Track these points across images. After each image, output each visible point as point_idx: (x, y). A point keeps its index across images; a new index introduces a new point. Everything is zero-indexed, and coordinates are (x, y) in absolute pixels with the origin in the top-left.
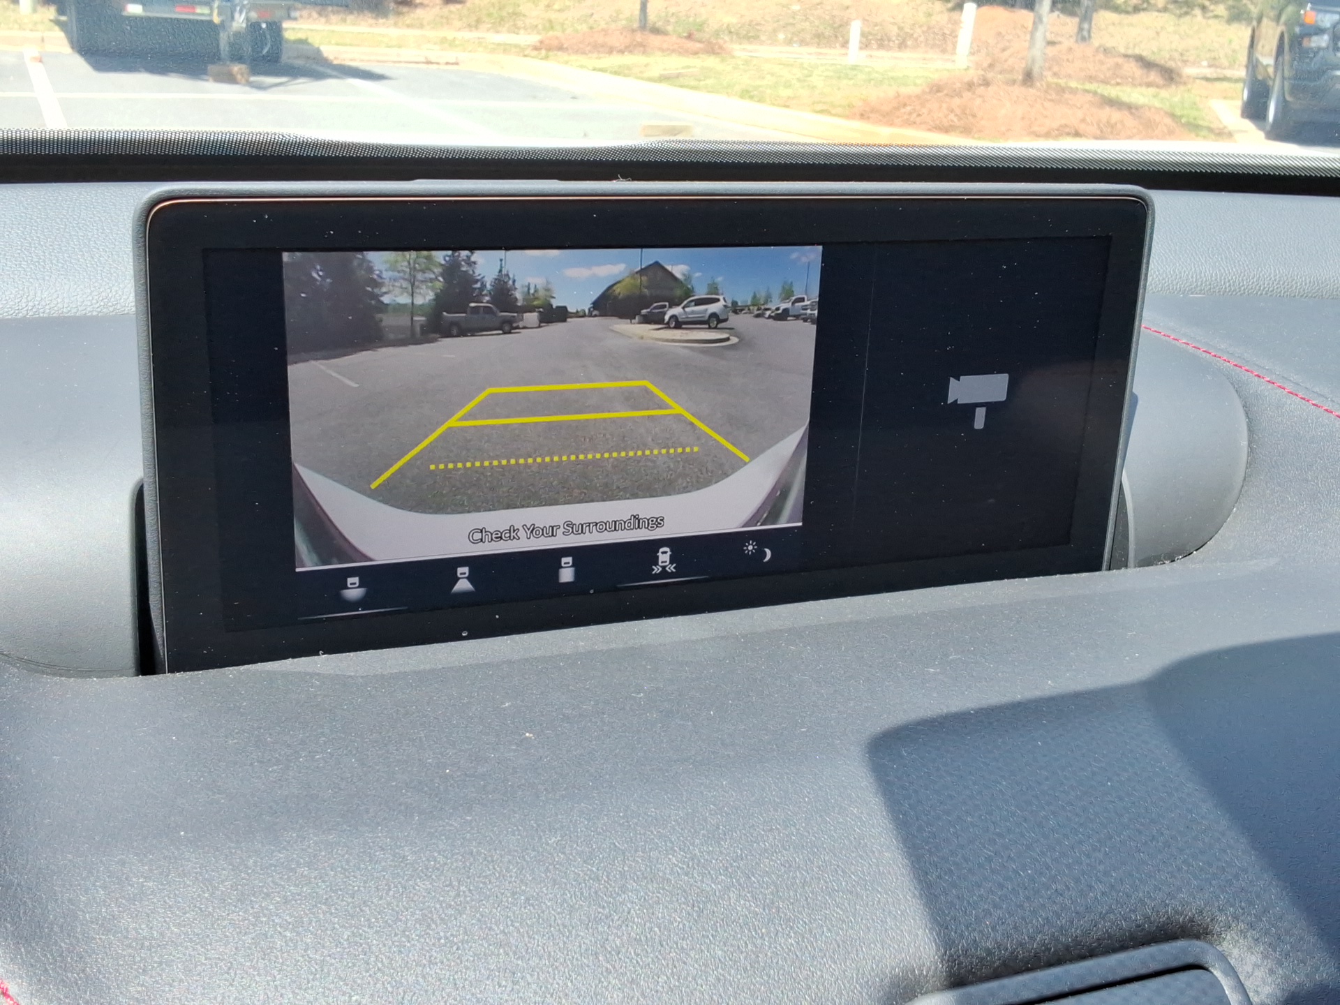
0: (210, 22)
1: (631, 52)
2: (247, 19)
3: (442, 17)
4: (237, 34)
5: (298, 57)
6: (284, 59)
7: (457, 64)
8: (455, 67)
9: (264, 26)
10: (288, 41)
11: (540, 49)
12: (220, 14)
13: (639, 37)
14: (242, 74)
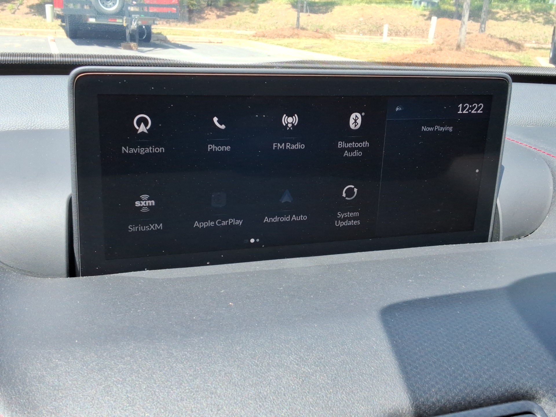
0: (123, 25)
1: (293, 37)
2: (137, 24)
3: (216, 24)
4: (133, 31)
5: (158, 40)
6: (152, 40)
7: (222, 43)
8: (221, 44)
9: (144, 27)
10: (153, 34)
11: (256, 36)
12: (126, 23)
13: (296, 31)
14: (135, 47)
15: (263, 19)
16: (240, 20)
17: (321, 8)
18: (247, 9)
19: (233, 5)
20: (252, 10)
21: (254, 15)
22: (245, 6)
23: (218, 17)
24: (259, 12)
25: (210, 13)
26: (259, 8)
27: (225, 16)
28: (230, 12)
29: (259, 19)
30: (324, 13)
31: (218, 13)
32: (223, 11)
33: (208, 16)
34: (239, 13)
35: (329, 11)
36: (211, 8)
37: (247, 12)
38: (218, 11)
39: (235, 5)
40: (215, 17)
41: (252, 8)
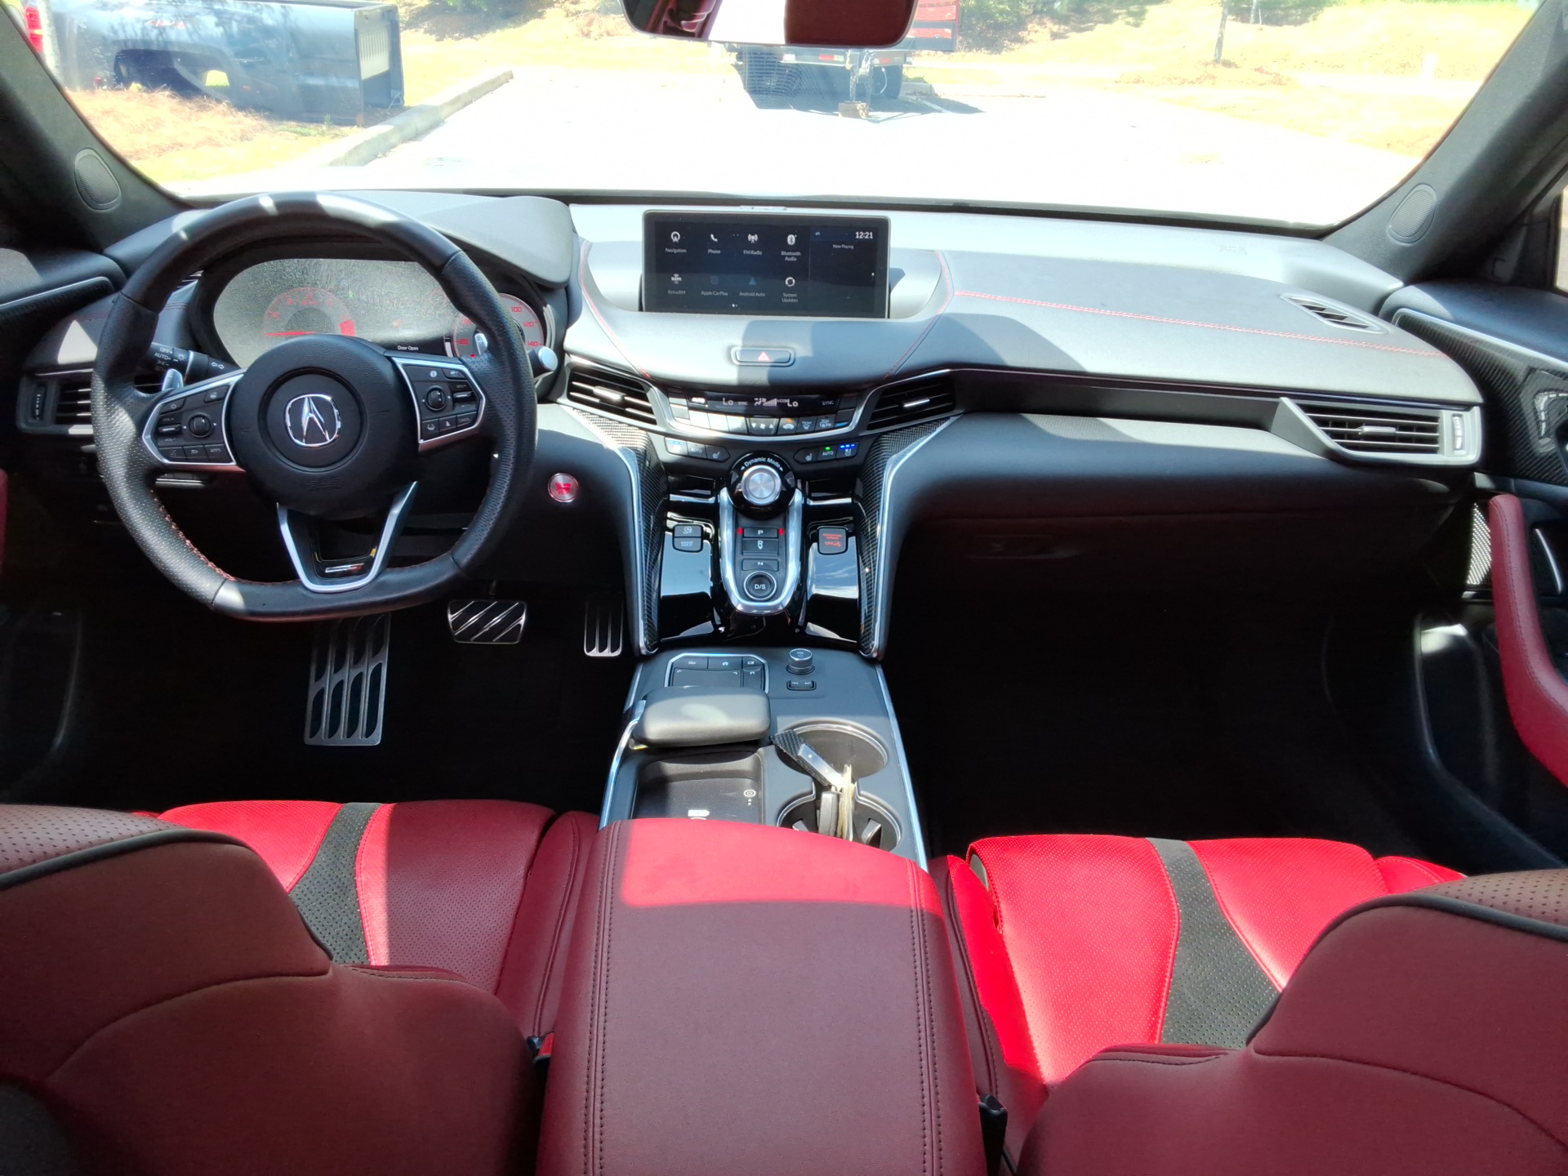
0: (844, 67)
1: (1200, 83)
2: (871, 65)
4: (862, 78)
5: (914, 94)
6: (902, 95)
9: (883, 70)
10: (907, 79)
11: (1119, 82)
12: (850, 63)
13: (1211, 70)
14: (863, 110)
15: (1150, 40)
17: (1294, 12)
18: (1120, 17)
19: (1091, 9)
20: (1130, 20)
21: (1135, 30)
22: (1118, 11)
23: (1055, 36)
24: (1146, 23)
25: (1037, 28)
26: (1148, 16)
27: (1068, 35)
28: (1082, 26)
29: (1144, 40)
30: (1296, 23)
31: (1055, 28)
32: (1066, 23)
33: (1033, 36)
34: (1101, 27)
35: (1310, 18)
36: (1040, 18)
37: (1119, 24)
38: (1055, 24)
39: (1096, 9)
40: (1048, 36)
41: (1130, 14)
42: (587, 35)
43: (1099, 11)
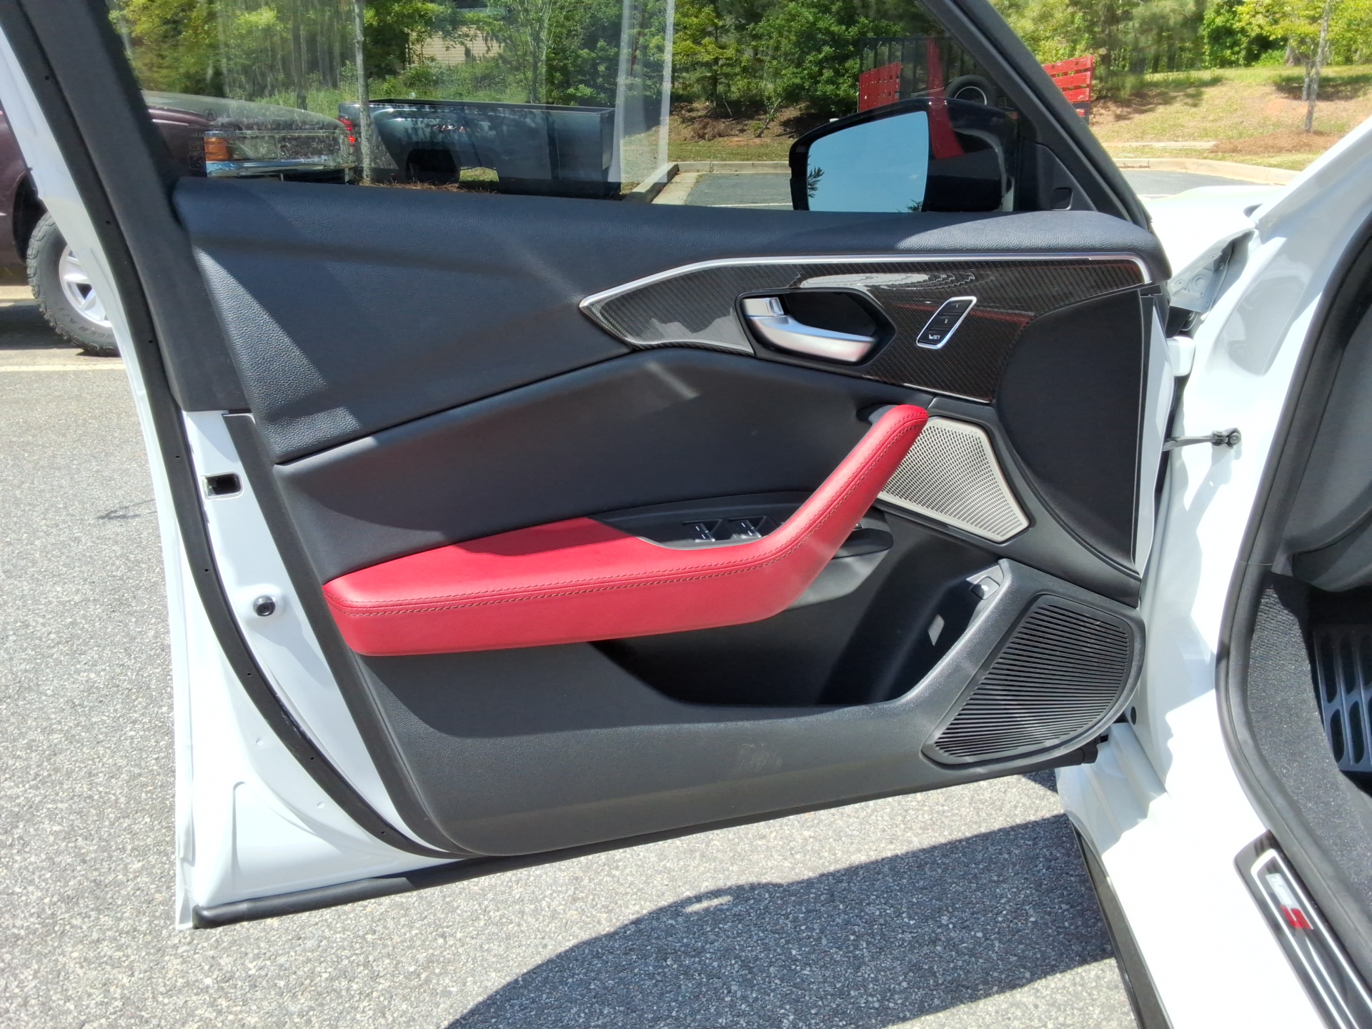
15: (1210, 118)
16: (1162, 123)
17: (1343, 88)
18: (1178, 99)
19: (1150, 93)
20: (1189, 101)
21: (1194, 110)
22: (1175, 94)
23: (1119, 118)
24: (1204, 103)
25: (1103, 111)
26: (1205, 97)
27: (1131, 116)
28: (1144, 108)
29: (1204, 118)
30: (1347, 98)
31: (1119, 111)
32: (1128, 106)
33: (1098, 118)
34: (1161, 109)
35: (1361, 93)
36: (1104, 103)
37: (1177, 106)
38: (1118, 107)
39: (1154, 93)
40: (1111, 118)
41: (1189, 96)
42: (702, 137)
43: (1158, 95)
